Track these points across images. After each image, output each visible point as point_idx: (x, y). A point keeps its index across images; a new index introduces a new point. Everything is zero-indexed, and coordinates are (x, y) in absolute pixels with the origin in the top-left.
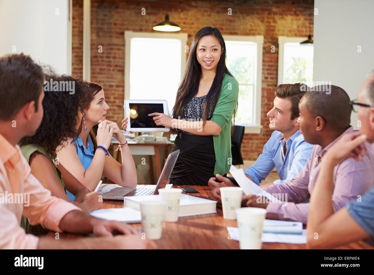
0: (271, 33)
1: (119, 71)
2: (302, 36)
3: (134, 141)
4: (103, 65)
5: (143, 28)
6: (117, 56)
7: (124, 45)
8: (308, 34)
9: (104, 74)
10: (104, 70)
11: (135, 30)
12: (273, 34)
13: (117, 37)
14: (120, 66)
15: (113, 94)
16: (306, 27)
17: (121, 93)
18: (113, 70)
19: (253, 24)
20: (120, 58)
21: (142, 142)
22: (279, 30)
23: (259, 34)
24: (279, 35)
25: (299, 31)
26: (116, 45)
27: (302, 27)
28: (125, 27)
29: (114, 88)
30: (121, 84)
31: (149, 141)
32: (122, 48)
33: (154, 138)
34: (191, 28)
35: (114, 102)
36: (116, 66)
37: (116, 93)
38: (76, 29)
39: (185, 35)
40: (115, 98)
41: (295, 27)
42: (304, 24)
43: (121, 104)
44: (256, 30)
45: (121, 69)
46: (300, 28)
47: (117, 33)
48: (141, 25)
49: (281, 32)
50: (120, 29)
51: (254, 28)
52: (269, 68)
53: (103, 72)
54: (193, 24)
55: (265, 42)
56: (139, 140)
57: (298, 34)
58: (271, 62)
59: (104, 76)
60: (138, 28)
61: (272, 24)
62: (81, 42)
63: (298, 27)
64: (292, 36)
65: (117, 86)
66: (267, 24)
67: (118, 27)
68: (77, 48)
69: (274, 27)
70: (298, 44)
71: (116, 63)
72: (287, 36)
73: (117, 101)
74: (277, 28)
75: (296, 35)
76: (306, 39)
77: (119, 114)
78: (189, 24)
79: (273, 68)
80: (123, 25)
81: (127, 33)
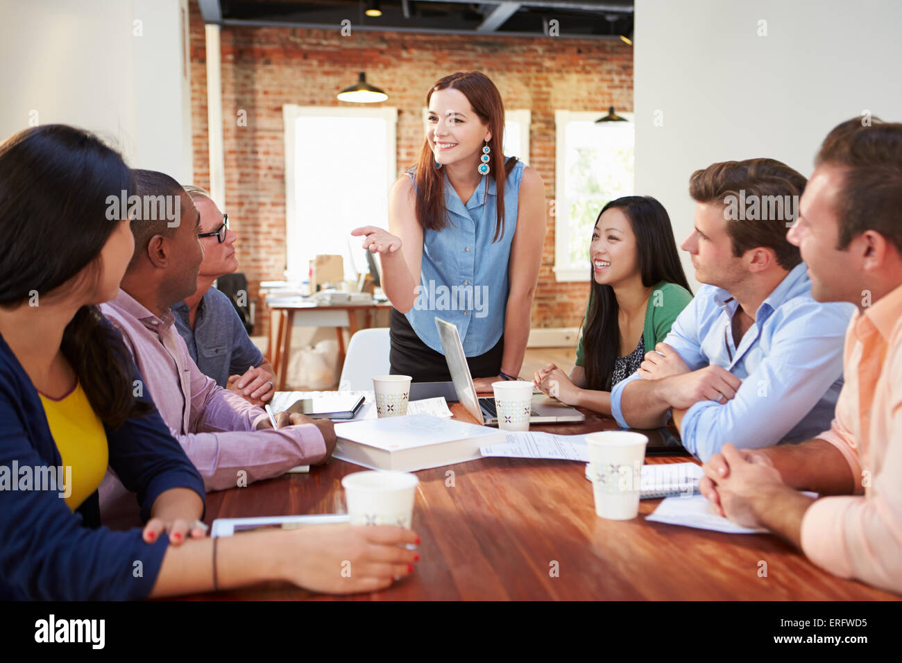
0: (542, 104)
1: (275, 176)
2: (596, 109)
3: (312, 302)
4: (247, 167)
5: (317, 99)
6: (271, 149)
7: (283, 131)
8: (607, 105)
9: (249, 182)
10: (248, 175)
11: (302, 103)
12: (546, 107)
13: (270, 116)
14: (278, 168)
15: (267, 219)
16: (603, 94)
17: (281, 216)
18: (266, 175)
19: (510, 90)
20: (277, 154)
21: (326, 303)
22: (556, 100)
23: (522, 107)
24: (556, 108)
25: (590, 101)
26: (269, 130)
27: (596, 94)
28: (284, 97)
29: (269, 207)
30: (280, 200)
31: (338, 302)
32: (279, 135)
33: (347, 296)
34: (401, 98)
35: (269, 233)
36: (270, 168)
37: (272, 216)
38: (196, 103)
39: (393, 112)
40: (271, 226)
41: (584, 94)
42: (599, 88)
43: (280, 236)
44: (516, 100)
45: (277, 172)
46: (593, 97)
47: (269, 108)
48: (312, 94)
49: (559, 104)
50: (274, 101)
51: (513, 96)
52: (541, 166)
53: (247, 179)
54: (404, 90)
55: (533, 122)
56: (321, 300)
57: (589, 105)
58: (544, 155)
59: (248, 186)
60: (307, 99)
61: (545, 89)
62: (204, 126)
63: (590, 93)
64: (579, 110)
65: (274, 204)
66: (536, 89)
67: (271, 97)
68: (199, 137)
69: (548, 93)
70: (592, 124)
71: (270, 163)
72: (571, 109)
73: (274, 231)
74: (552, 97)
75: (586, 108)
76: (605, 114)
77: (278, 253)
78: (397, 90)
79: (547, 167)
80: (280, 93)
81: (288, 109)
